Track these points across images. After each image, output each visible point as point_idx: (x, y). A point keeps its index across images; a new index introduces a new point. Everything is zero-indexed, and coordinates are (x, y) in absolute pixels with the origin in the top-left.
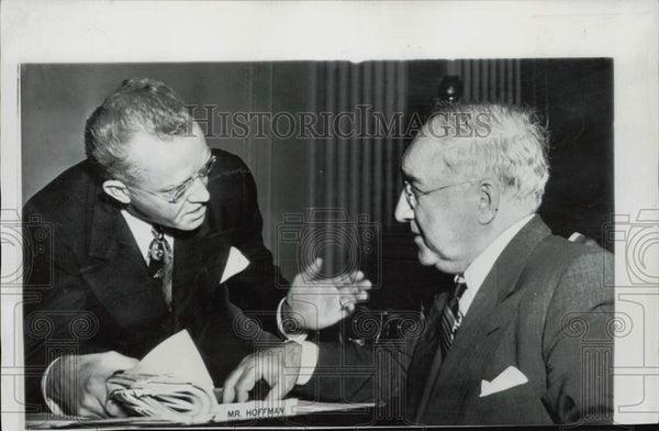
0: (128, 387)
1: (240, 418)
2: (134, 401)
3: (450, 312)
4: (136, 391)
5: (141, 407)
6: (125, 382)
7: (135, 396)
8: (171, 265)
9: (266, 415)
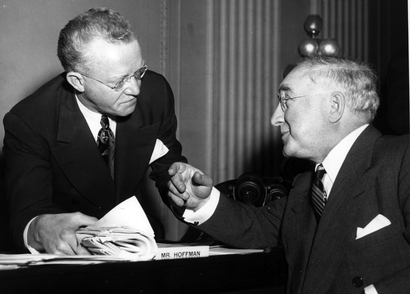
0: (94, 235)
1: (170, 258)
2: (99, 245)
3: (318, 189)
4: (101, 238)
5: (104, 249)
6: (92, 232)
7: (101, 242)
8: (114, 147)
9: (188, 256)
